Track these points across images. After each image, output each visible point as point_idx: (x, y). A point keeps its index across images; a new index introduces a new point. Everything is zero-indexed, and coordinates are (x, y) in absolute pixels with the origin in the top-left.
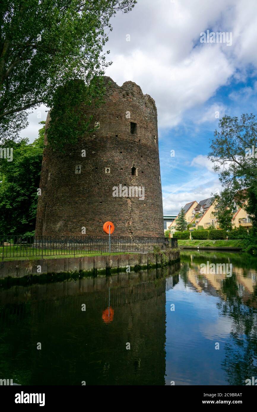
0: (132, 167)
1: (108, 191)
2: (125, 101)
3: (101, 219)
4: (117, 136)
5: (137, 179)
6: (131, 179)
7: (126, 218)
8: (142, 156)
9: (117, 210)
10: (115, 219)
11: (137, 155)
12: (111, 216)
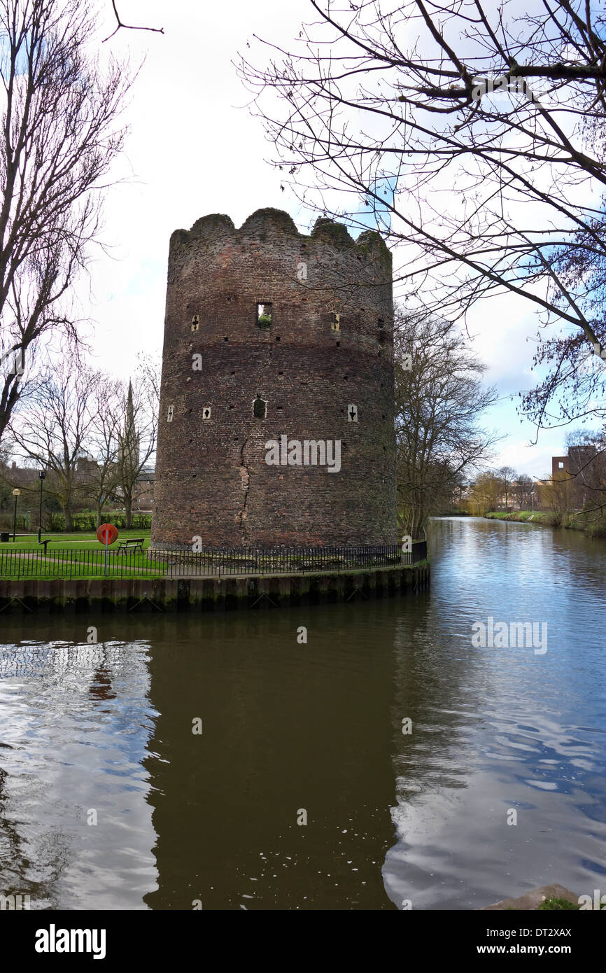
0: (254, 401)
1: (205, 453)
2: (246, 259)
3: (193, 508)
4: (226, 339)
5: (263, 425)
6: (249, 428)
7: (237, 504)
8: (281, 373)
9: (219, 491)
10: (216, 508)
11: (267, 373)
12: (208, 501)
